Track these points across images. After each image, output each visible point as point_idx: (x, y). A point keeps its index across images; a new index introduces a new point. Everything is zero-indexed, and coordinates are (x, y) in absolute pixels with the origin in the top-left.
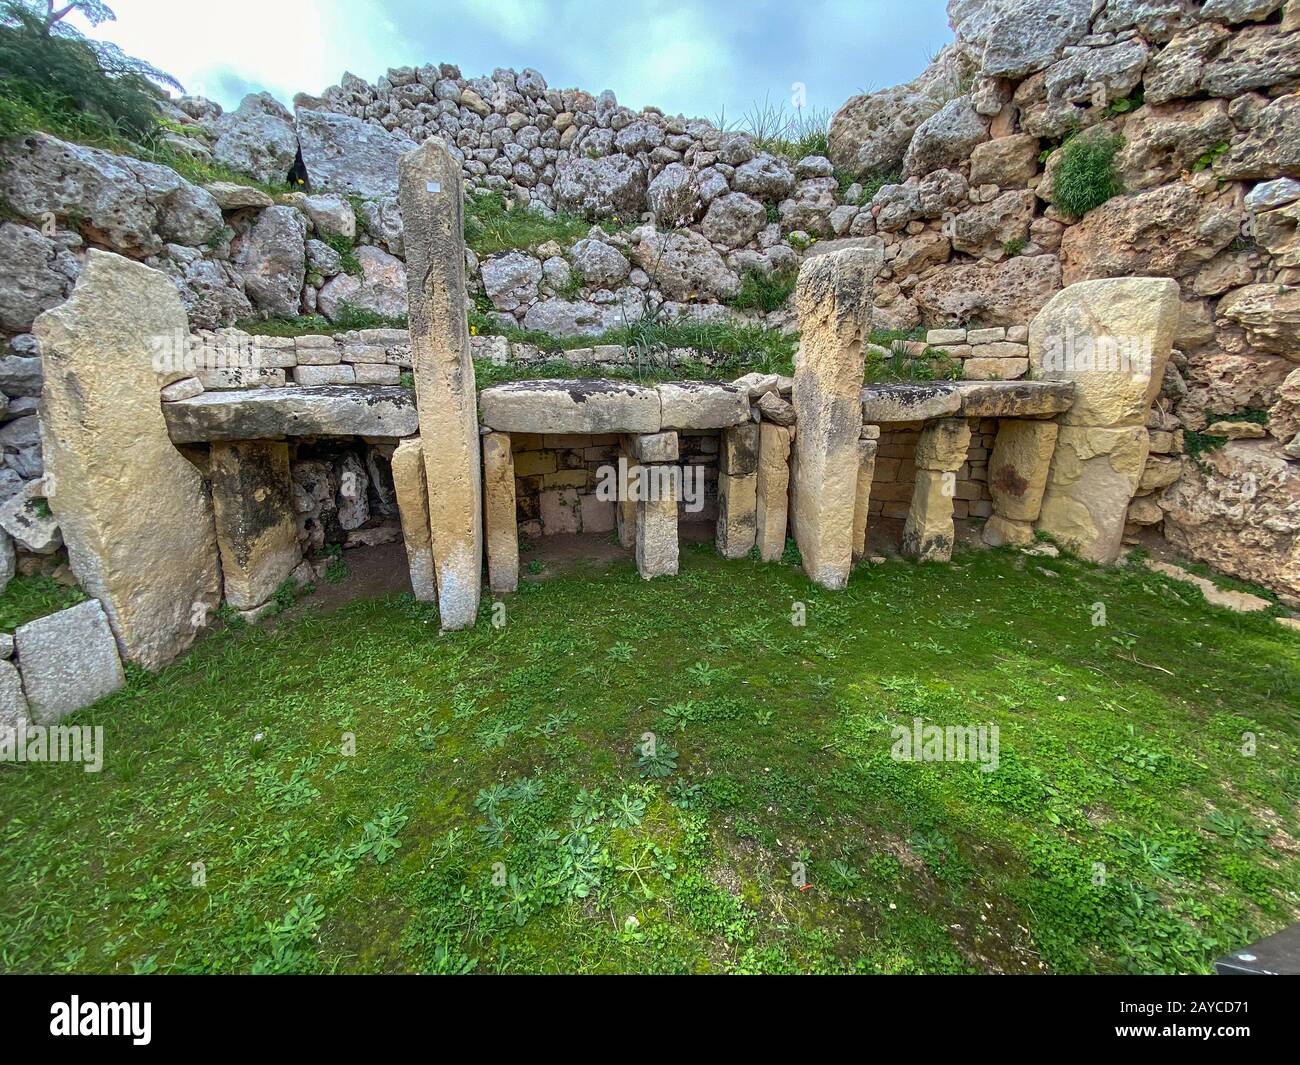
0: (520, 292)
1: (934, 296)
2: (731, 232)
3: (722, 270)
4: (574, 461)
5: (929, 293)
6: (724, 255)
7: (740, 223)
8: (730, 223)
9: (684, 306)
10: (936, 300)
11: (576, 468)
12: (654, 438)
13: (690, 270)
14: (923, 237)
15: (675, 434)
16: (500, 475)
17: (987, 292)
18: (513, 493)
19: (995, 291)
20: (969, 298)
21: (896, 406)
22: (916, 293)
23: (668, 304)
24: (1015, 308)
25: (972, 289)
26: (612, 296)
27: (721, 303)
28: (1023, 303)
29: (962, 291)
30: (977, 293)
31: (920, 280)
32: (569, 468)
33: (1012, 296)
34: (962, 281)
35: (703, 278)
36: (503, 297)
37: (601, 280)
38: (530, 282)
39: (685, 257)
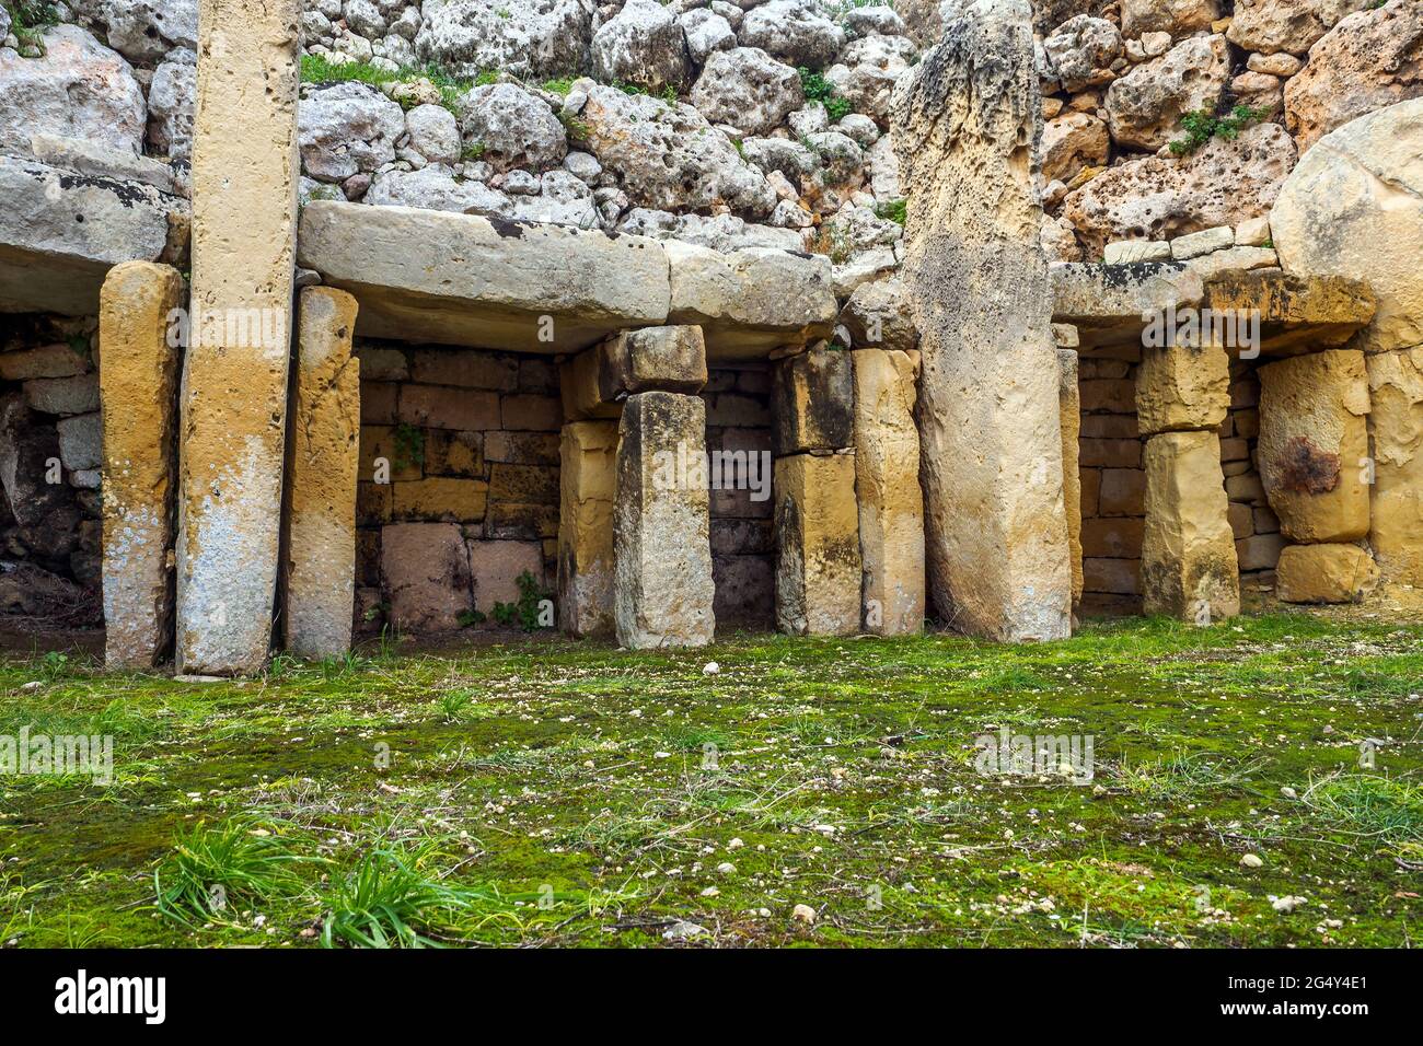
0: (360, 146)
1: (1099, 206)
2: (744, 106)
3: (734, 158)
4: (459, 457)
5: (1090, 202)
6: (738, 142)
7: (760, 92)
8: (741, 90)
9: (669, 217)
10: (1103, 212)
11: (465, 475)
12: (658, 332)
13: (677, 152)
14: (1064, 120)
15: (698, 329)
16: (330, 374)
17: (1185, 189)
18: (356, 419)
19: (1197, 186)
20: (1159, 204)
21: (1099, 288)
22: (1068, 208)
23: (638, 212)
24: (1235, 209)
25: (1159, 190)
26: (534, 183)
27: (735, 212)
28: (1247, 198)
29: (1143, 193)
30: (1168, 194)
31: (1071, 190)
32: (448, 473)
33: (1226, 190)
34: (1140, 178)
35: (703, 166)
36: (325, 151)
37: (515, 150)
38: (380, 137)
39: (668, 131)
